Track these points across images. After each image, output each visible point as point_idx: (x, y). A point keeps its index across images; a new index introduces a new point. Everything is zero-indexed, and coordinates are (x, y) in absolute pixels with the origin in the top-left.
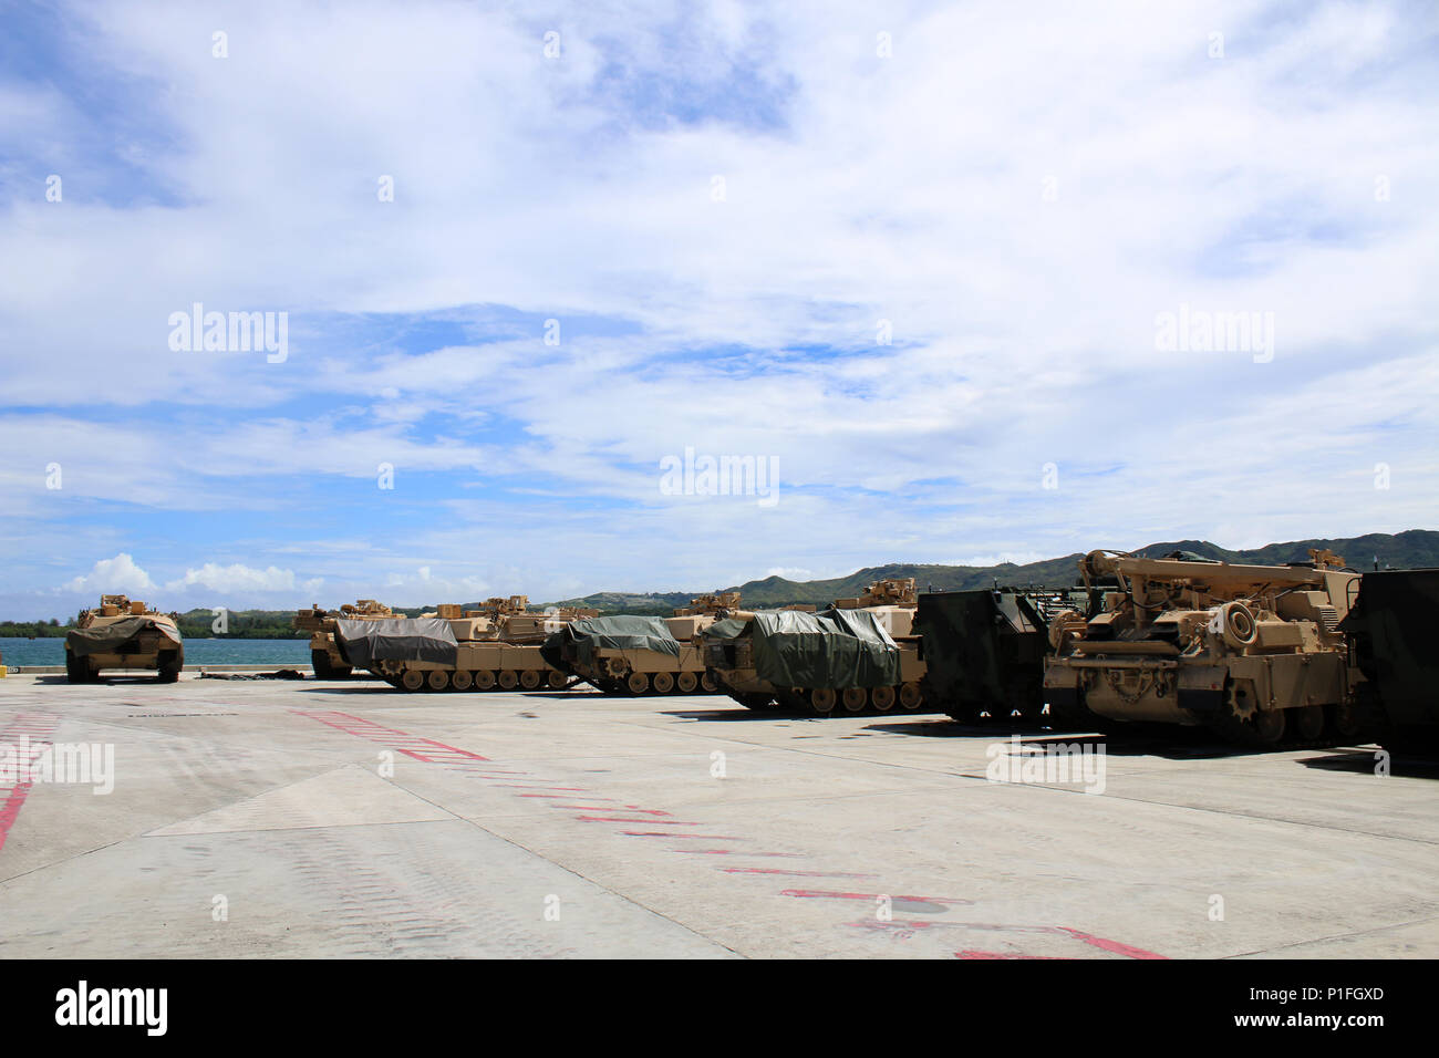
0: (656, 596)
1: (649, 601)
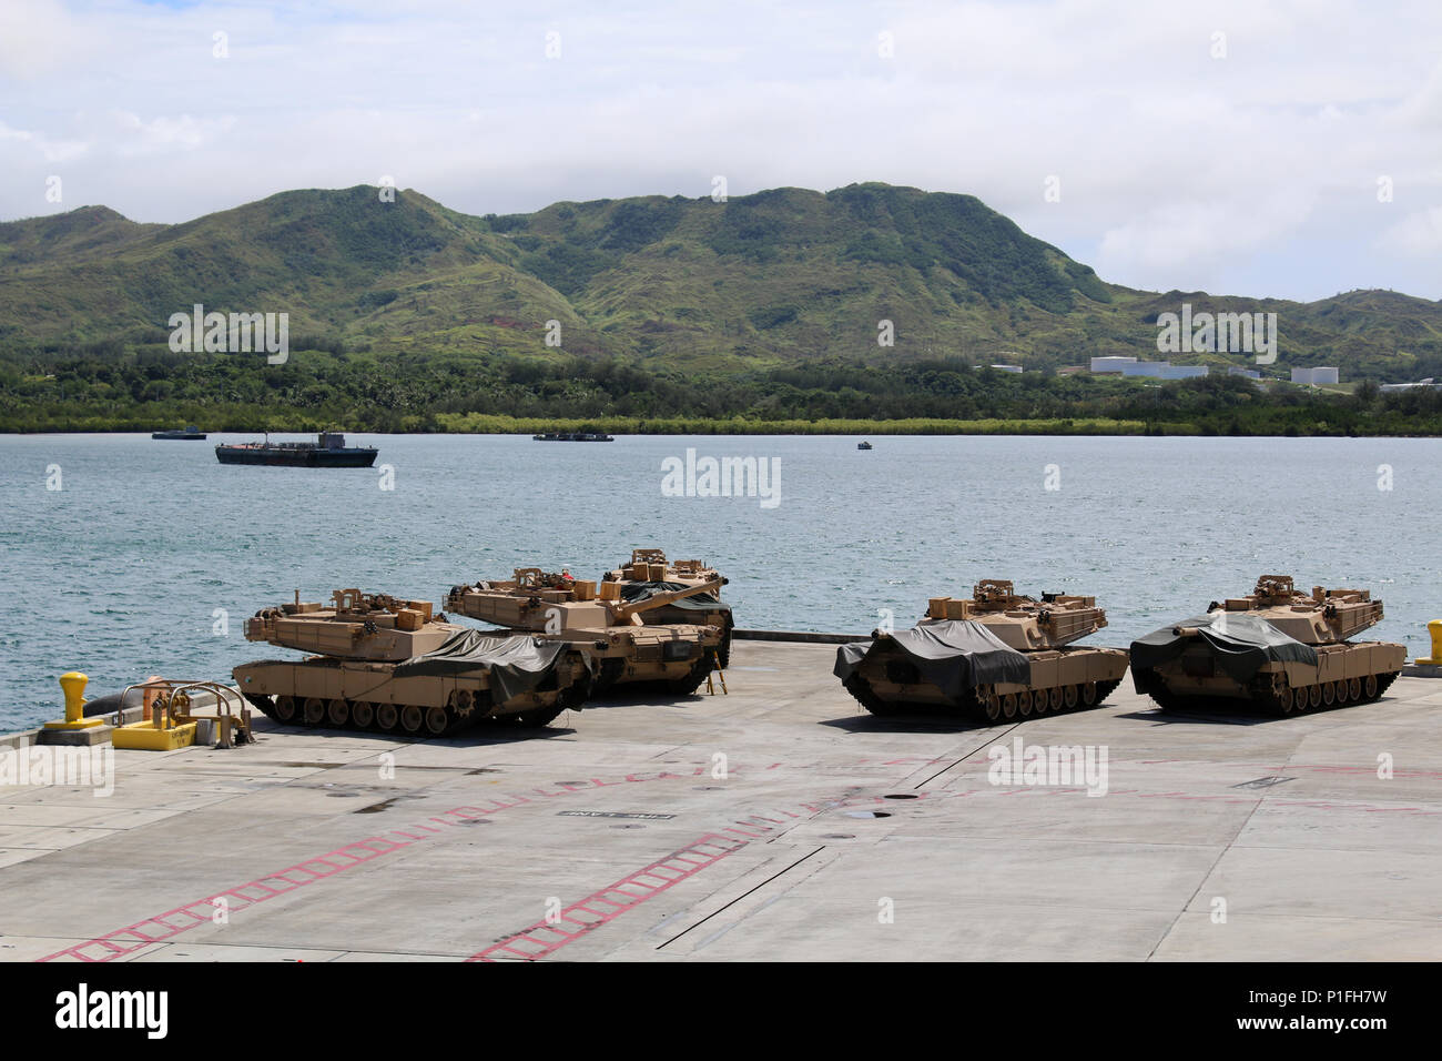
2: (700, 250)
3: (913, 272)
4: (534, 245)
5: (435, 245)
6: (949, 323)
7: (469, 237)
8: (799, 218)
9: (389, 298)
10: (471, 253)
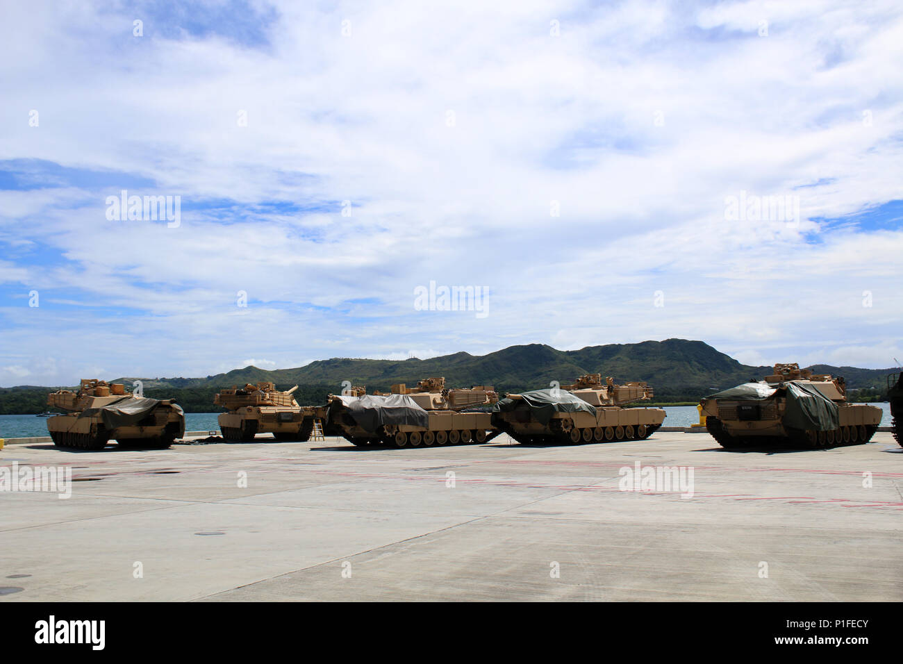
0: (163, 380)
1: (159, 384)
2: (626, 359)
3: (686, 363)
4: (580, 359)
5: (552, 359)
6: (697, 377)
7: (562, 357)
8: (653, 349)
9: (541, 374)
10: (562, 361)
